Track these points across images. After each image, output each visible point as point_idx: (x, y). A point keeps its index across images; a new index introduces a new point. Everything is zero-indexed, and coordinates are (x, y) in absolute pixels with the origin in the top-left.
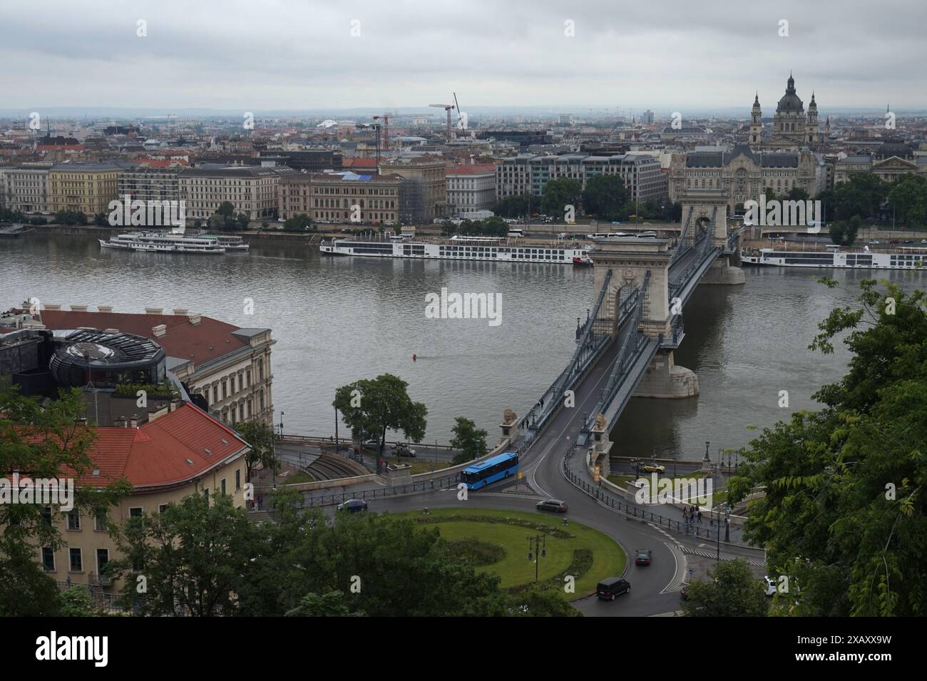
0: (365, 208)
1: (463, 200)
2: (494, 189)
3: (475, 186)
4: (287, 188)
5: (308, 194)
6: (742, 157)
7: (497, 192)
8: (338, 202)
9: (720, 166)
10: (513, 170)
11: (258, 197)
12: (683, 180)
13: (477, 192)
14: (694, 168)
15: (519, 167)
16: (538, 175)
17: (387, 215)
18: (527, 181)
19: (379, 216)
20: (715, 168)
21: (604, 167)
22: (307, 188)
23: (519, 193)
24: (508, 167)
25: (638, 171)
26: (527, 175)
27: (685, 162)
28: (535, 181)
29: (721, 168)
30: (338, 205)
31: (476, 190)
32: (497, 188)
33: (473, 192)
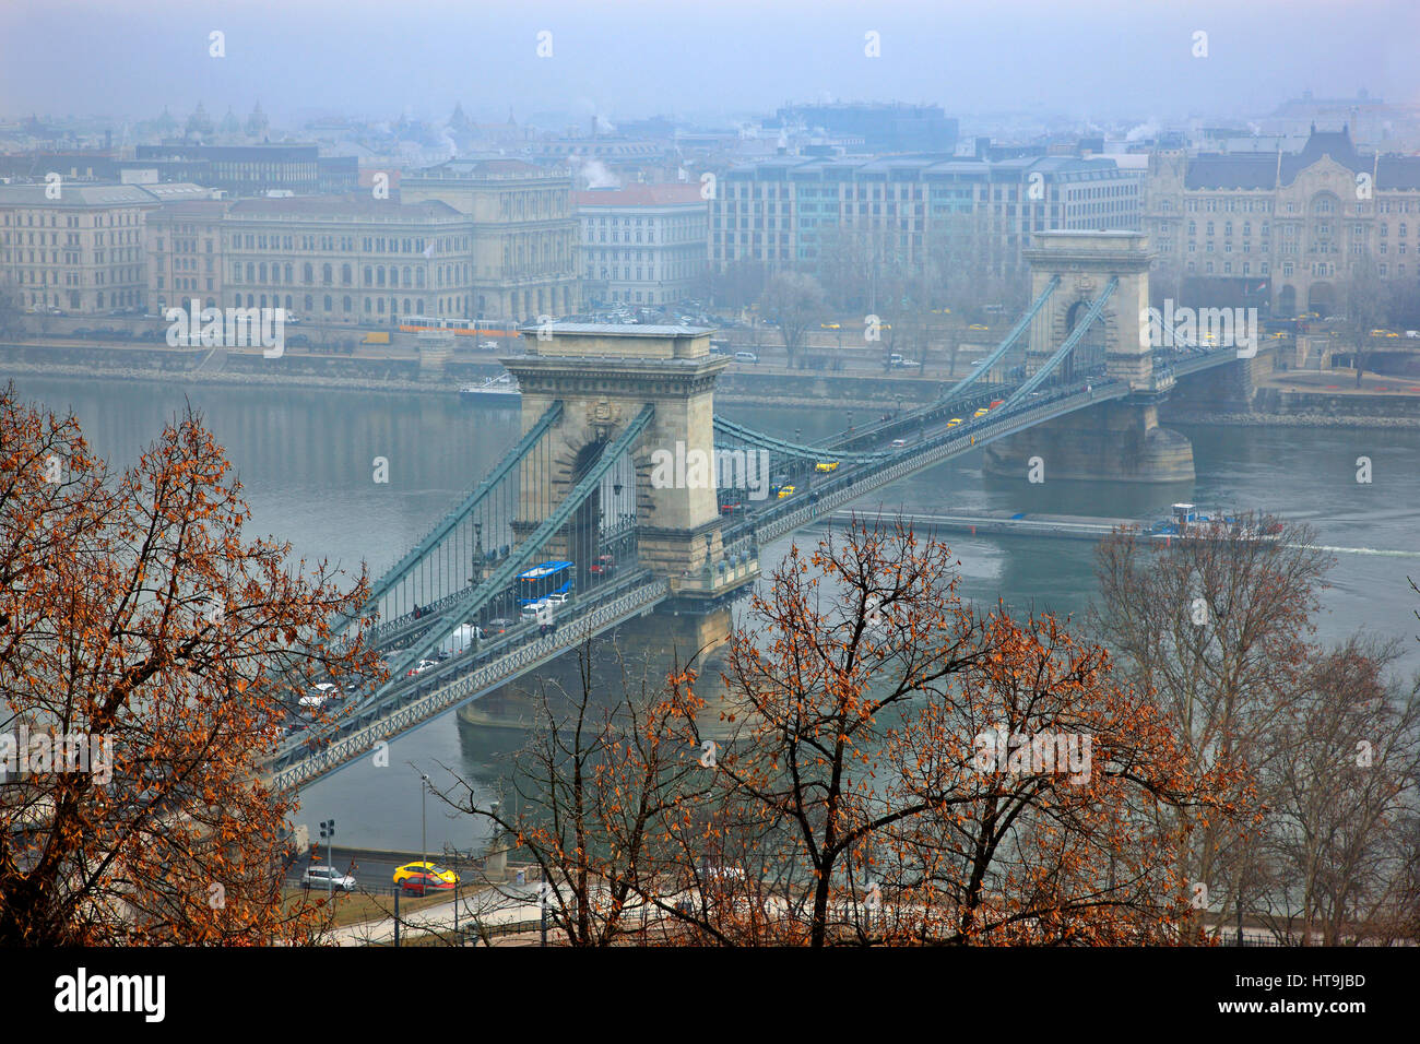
0: (355, 285)
1: (627, 270)
2: (704, 246)
3: (657, 236)
4: (166, 234)
5: (216, 249)
6: (1326, 162)
7: (711, 250)
8: (289, 269)
9: (1270, 188)
10: (750, 195)
11: (99, 256)
12: (1175, 222)
13: (664, 249)
14: (1203, 192)
15: (765, 187)
16: (812, 208)
17: (407, 302)
18: (786, 224)
19: (388, 306)
20: (1258, 192)
21: (977, 189)
22: (215, 235)
23: (765, 253)
24: (738, 186)
25: (1063, 198)
26: (786, 208)
27: (1181, 178)
28: (805, 223)
29: (1272, 193)
30: (289, 278)
31: (658, 243)
32: (710, 240)
33: (651, 251)
